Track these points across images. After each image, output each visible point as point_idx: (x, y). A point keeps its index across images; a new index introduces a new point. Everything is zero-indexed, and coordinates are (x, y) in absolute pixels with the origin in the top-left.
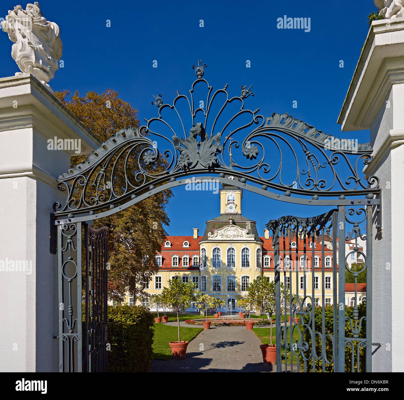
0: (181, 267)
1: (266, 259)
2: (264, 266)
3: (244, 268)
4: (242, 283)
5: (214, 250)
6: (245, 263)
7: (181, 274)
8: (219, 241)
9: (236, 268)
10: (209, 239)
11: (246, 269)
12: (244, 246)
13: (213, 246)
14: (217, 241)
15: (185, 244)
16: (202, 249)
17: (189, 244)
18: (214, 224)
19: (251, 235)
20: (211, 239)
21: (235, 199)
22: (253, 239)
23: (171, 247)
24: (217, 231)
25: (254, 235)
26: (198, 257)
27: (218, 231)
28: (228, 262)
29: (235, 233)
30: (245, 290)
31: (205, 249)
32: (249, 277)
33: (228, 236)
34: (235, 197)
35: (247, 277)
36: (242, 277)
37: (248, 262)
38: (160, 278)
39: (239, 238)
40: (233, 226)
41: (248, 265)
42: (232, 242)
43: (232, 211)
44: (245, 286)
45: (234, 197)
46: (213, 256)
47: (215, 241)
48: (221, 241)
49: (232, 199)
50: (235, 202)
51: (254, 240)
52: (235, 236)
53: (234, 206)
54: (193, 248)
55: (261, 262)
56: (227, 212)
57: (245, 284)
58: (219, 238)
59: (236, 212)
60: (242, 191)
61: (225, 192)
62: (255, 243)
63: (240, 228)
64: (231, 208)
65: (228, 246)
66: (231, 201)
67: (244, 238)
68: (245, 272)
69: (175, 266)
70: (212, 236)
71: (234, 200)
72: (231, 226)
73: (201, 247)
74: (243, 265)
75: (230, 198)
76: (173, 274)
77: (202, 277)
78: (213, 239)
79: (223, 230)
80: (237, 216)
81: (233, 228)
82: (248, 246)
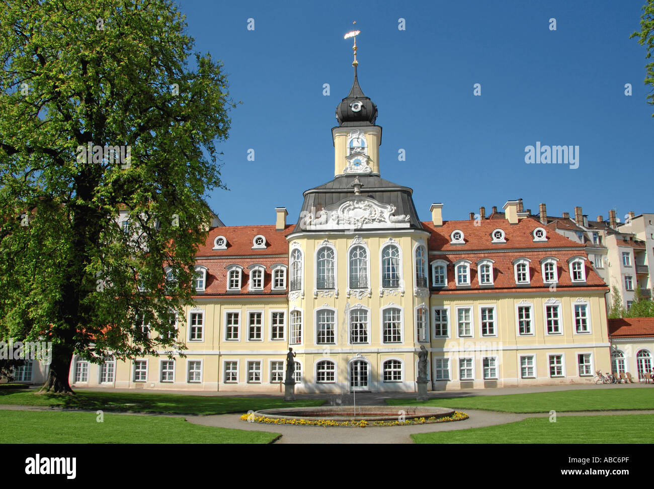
0: (245, 292)
1: (436, 268)
2: (434, 285)
3: (387, 291)
4: (384, 325)
5: (321, 252)
6: (390, 280)
8: (331, 233)
9: (369, 290)
10: (308, 228)
11: (392, 291)
12: (386, 242)
13: (318, 243)
14: (327, 233)
15: (257, 242)
16: (294, 251)
17: (267, 241)
19: (401, 217)
20: (313, 228)
21: (366, 146)
22: (408, 225)
23: (226, 248)
24: (326, 211)
25: (408, 217)
26: (284, 269)
27: (328, 210)
28: (351, 277)
29: (366, 214)
30: (391, 339)
31: (299, 251)
32: (399, 311)
33: (352, 220)
34: (365, 140)
35: (394, 309)
36: (385, 311)
37: (397, 278)
38: (200, 316)
39: (375, 225)
40: (361, 200)
41: (396, 284)
42: (359, 235)
43: (360, 170)
44: (390, 331)
45: (363, 142)
46: (319, 264)
47: (323, 233)
48: (334, 233)
49: (360, 145)
50: (366, 151)
51: (409, 227)
52: (367, 220)
53: (363, 160)
54: (274, 249)
55: (427, 276)
56: (349, 172)
57: (390, 327)
58: (331, 225)
59: (368, 171)
60: (380, 129)
61: (343, 133)
62: (412, 234)
63: (376, 202)
64: (358, 163)
65: (351, 243)
66: (359, 150)
67: (389, 225)
68: (392, 300)
69: (234, 289)
70: (316, 221)
71: (363, 148)
72: (357, 199)
73: (292, 247)
74: (386, 284)
75: (355, 144)
77: (292, 313)
78: (319, 227)
79: (339, 210)
80: (371, 179)
81: (361, 205)
82: (396, 242)
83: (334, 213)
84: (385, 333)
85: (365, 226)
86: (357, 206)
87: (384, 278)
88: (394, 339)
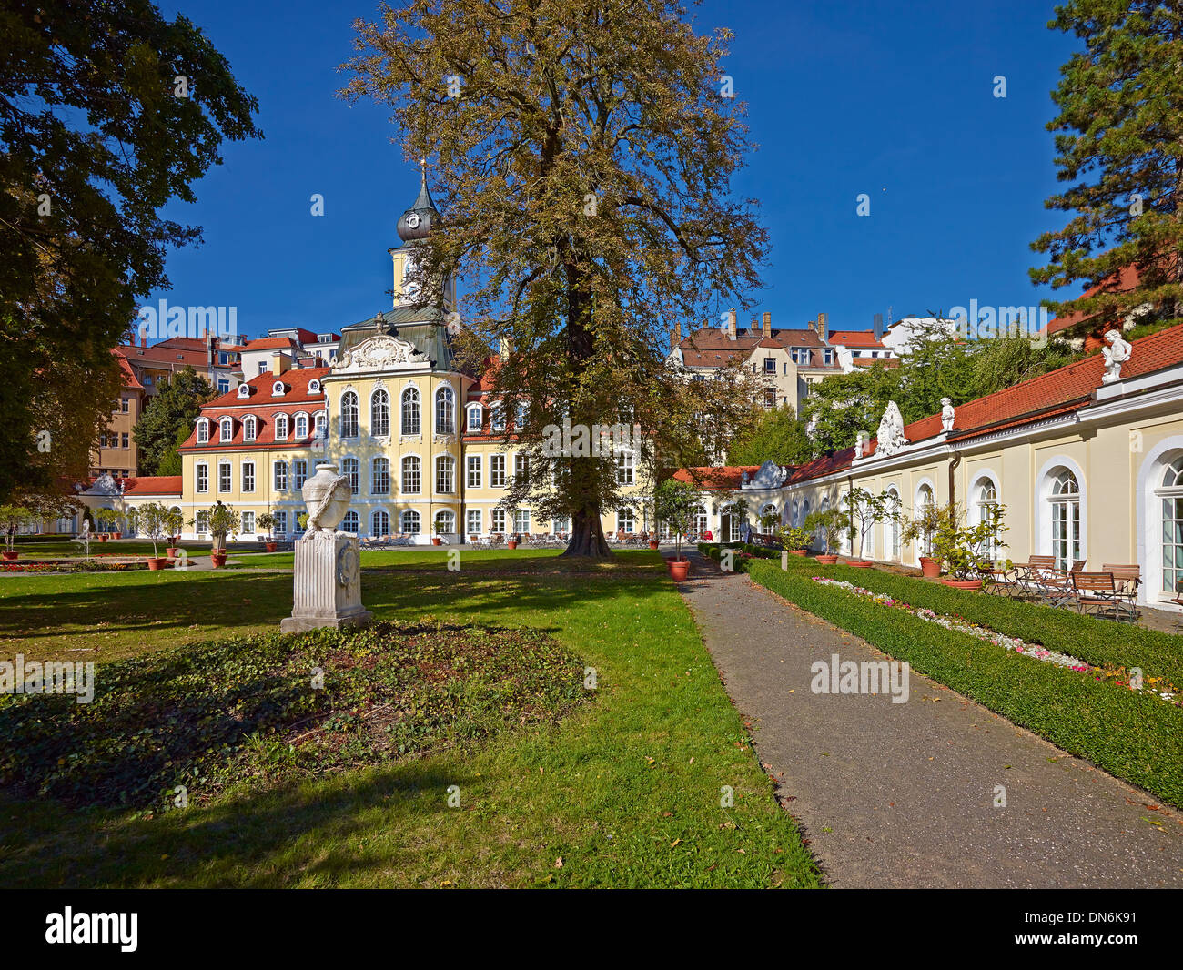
1: (472, 411)
2: (468, 430)
3: (406, 437)
4: (405, 475)
5: (345, 398)
6: (410, 426)
7: (288, 456)
8: (352, 377)
9: (389, 437)
10: (333, 372)
11: (411, 439)
12: (405, 384)
13: (343, 388)
14: (348, 377)
18: (351, 337)
19: (420, 357)
20: (337, 371)
22: (427, 365)
24: (347, 353)
25: (435, 355)
27: (351, 351)
28: (374, 424)
29: (387, 354)
30: (410, 490)
32: (416, 459)
33: (373, 362)
35: (414, 458)
36: (405, 460)
37: (418, 423)
39: (396, 366)
40: (383, 339)
41: (416, 430)
42: (380, 377)
44: (410, 481)
46: (344, 411)
47: (345, 377)
48: (357, 376)
51: (428, 367)
52: (387, 361)
55: (455, 420)
56: (405, 302)
58: (354, 368)
61: (399, 255)
62: (431, 375)
63: (398, 340)
65: (373, 386)
67: (409, 365)
68: (412, 446)
69: (282, 438)
70: (339, 365)
72: (378, 337)
74: (406, 430)
76: (274, 457)
78: (342, 372)
79: (360, 350)
81: (383, 343)
82: (416, 383)
83: (355, 353)
84: (404, 482)
85: (387, 368)
86: (377, 345)
87: (404, 422)
88: (414, 490)
